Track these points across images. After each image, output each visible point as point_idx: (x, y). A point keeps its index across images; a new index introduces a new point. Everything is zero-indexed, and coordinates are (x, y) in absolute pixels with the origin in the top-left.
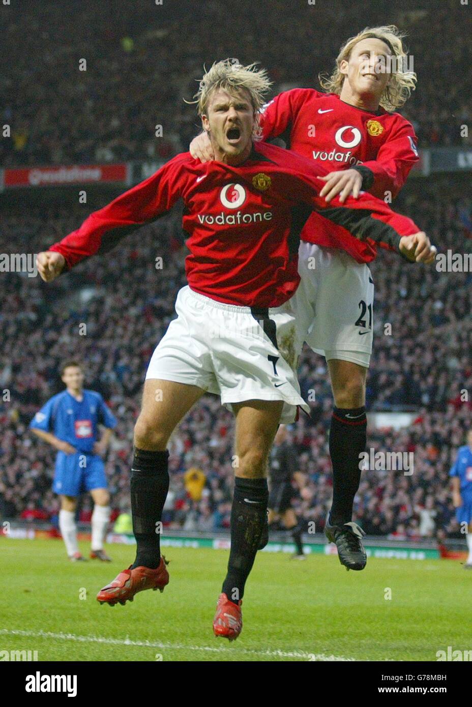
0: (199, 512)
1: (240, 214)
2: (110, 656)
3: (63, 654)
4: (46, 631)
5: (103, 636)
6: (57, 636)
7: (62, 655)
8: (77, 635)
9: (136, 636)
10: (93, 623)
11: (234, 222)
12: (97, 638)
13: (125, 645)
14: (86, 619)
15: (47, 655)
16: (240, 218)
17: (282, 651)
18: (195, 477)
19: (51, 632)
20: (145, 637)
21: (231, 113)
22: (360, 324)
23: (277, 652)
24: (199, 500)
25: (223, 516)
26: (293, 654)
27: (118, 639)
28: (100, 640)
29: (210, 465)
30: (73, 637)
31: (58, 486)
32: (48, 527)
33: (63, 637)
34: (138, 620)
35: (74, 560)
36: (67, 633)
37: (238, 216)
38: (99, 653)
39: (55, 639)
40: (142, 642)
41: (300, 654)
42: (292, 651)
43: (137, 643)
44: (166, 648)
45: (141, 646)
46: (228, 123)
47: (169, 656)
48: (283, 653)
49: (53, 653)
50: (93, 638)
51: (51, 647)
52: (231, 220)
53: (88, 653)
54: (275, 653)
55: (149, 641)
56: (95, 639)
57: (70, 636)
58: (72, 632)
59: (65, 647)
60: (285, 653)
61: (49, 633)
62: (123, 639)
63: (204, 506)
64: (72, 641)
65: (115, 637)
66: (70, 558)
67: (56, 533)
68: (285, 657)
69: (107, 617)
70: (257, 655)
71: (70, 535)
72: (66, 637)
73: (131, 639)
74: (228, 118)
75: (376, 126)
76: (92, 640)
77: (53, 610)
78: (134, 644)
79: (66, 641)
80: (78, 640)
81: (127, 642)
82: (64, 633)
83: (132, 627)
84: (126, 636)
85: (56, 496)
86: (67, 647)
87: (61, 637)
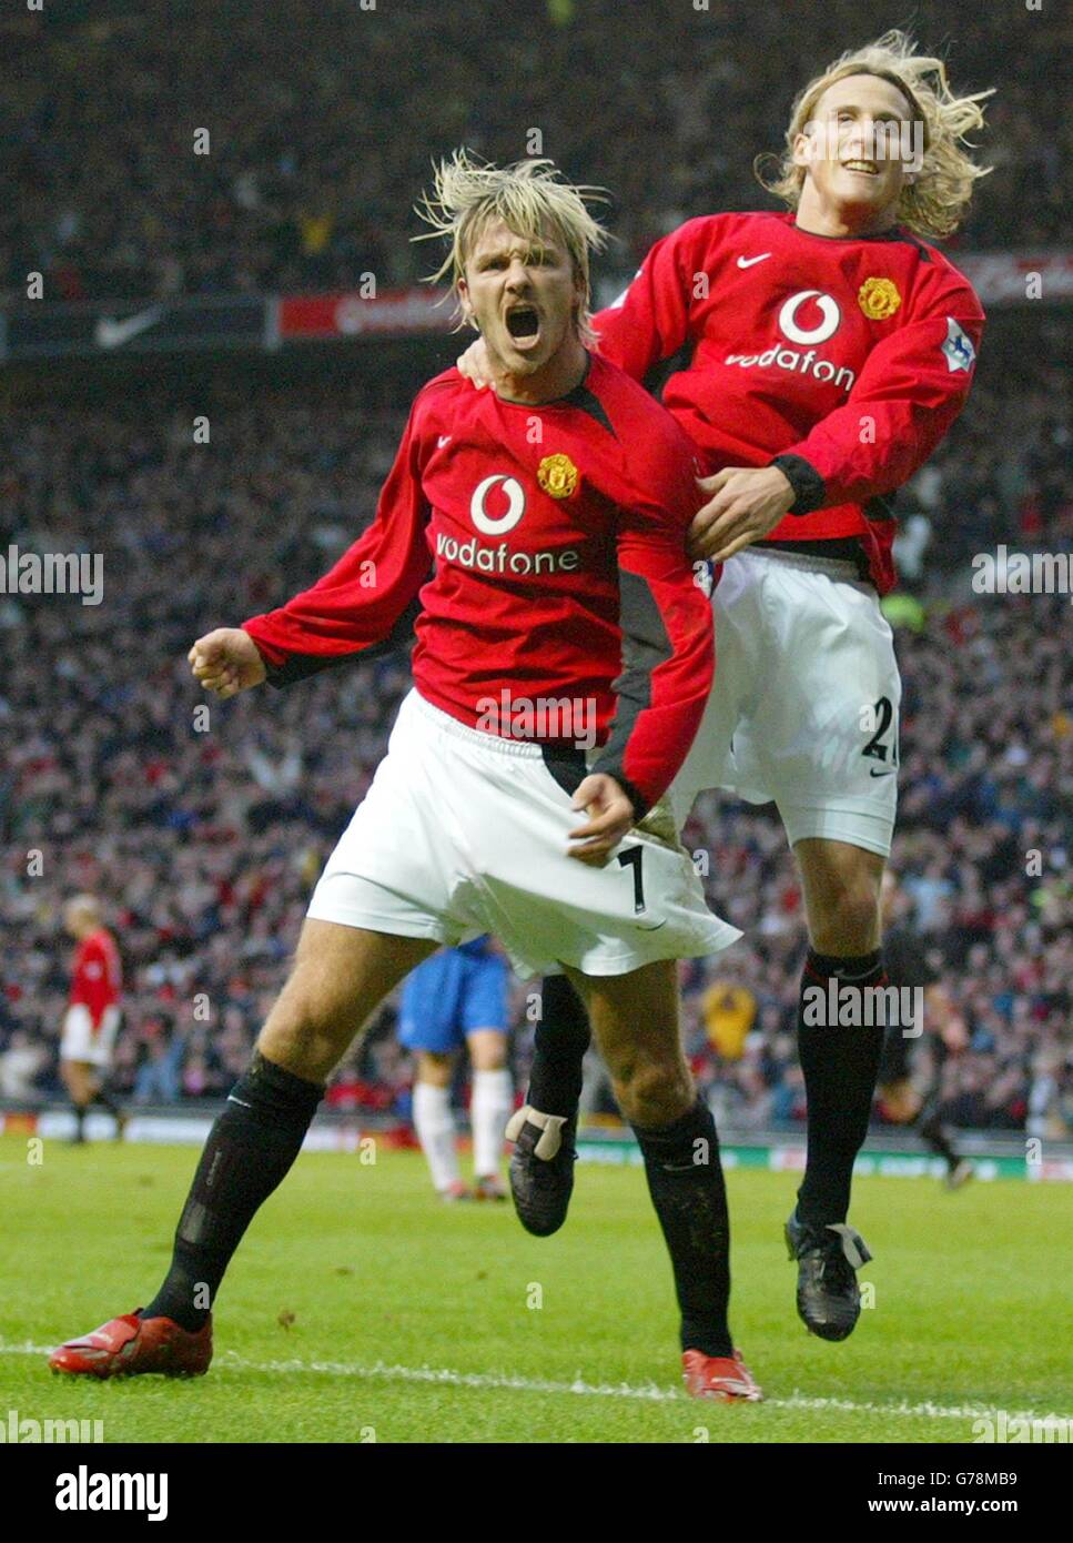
0: (736, 1086)
1: (505, 550)
2: (539, 1419)
3: (431, 1415)
4: (388, 1364)
5: (522, 1373)
6: (416, 1374)
7: (430, 1419)
8: (463, 1372)
9: (597, 1372)
10: (497, 1343)
11: (490, 567)
12: (509, 1377)
13: (573, 1394)
14: (482, 1335)
15: (393, 1418)
16: (505, 558)
17: (934, 1405)
18: (728, 1004)
19: (403, 1366)
20: (618, 1376)
21: (515, 274)
22: (874, 752)
23: (924, 1408)
24: (739, 1058)
25: (793, 1094)
26: (961, 1410)
27: (557, 1381)
28: (516, 1384)
29: (762, 978)
30: (453, 1377)
31: (407, 1028)
32: (388, 1123)
33: (430, 1376)
34: (603, 1336)
35: (448, 1200)
36: (437, 1368)
37: (501, 554)
38: (515, 1414)
39: (411, 1382)
40: (613, 1386)
41: (978, 1411)
42: (958, 1405)
43: (600, 1388)
44: (669, 1399)
45: (610, 1396)
46: (506, 294)
47: (675, 1419)
48: (938, 1411)
49: (409, 1413)
50: (500, 1378)
51: (403, 1399)
52: (485, 560)
53: (488, 1413)
54: (918, 1410)
55: (629, 1385)
56: (505, 1382)
57: (445, 1375)
58: (450, 1365)
59: (435, 1400)
60: (943, 1410)
61: (398, 1367)
62: (570, 1381)
63: (748, 1072)
64: (449, 1385)
65: (548, 1376)
66: (439, 1195)
67: (406, 1137)
68: (942, 1418)
69: (531, 1329)
70: (879, 1414)
71: (438, 1142)
72: (436, 1376)
73: (587, 1380)
74: (507, 286)
75: (882, 294)
76: (496, 1383)
77: (406, 1316)
78: (595, 1391)
79: (438, 1386)
80: (464, 1384)
81: (578, 1387)
82: (431, 1369)
83: (587, 1352)
84: (574, 1373)
85: (405, 1052)
86: (440, 1401)
87: (425, 1377)
